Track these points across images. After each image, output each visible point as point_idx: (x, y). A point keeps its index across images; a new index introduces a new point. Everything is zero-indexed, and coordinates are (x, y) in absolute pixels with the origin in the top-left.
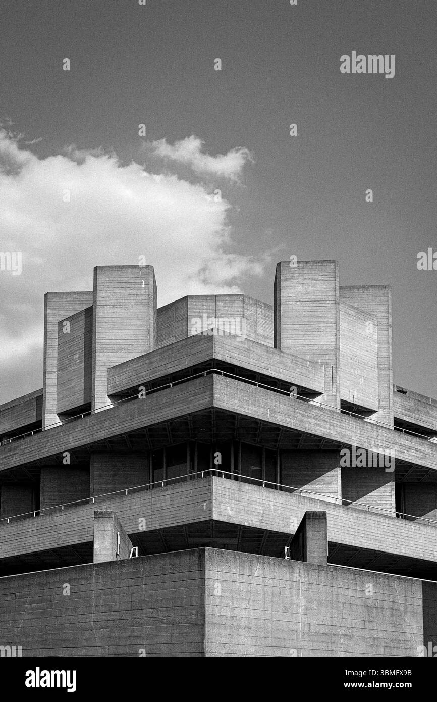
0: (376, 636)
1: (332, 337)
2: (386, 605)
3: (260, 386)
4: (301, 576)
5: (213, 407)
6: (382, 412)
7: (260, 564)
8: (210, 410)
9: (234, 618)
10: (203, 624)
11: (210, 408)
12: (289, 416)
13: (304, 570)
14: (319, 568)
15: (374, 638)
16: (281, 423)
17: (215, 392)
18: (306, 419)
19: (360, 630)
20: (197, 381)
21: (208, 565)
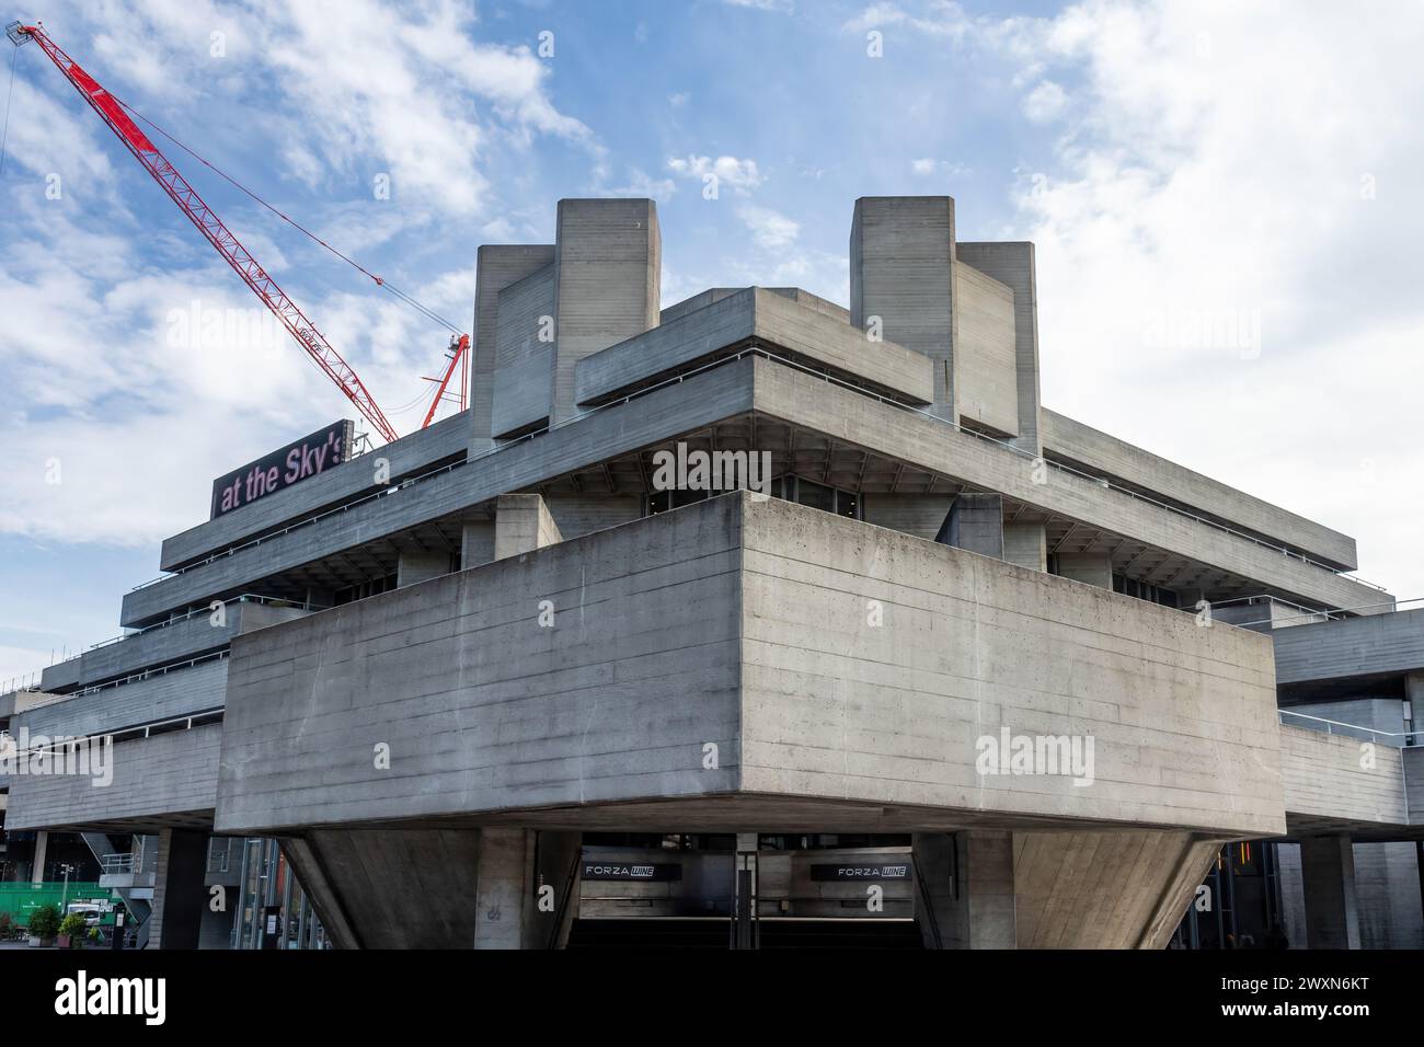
0: (1143, 743)
1: (946, 316)
2: (1160, 671)
3: (830, 381)
4: (979, 589)
5: (752, 411)
6: (1024, 438)
7: (882, 548)
8: (746, 416)
9: (818, 678)
10: (736, 690)
11: (748, 412)
12: (879, 432)
13: (986, 574)
14: (1019, 574)
15: (1140, 747)
16: (865, 443)
17: (756, 386)
18: (907, 439)
19: (1110, 726)
20: (725, 368)
21: (750, 535)
